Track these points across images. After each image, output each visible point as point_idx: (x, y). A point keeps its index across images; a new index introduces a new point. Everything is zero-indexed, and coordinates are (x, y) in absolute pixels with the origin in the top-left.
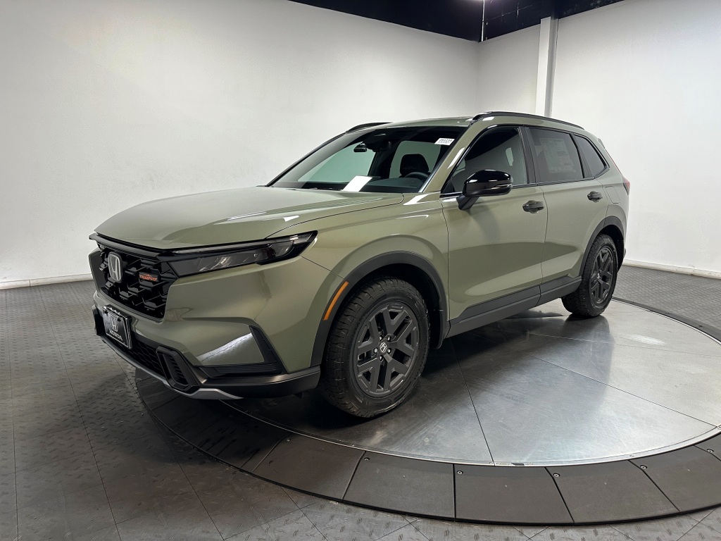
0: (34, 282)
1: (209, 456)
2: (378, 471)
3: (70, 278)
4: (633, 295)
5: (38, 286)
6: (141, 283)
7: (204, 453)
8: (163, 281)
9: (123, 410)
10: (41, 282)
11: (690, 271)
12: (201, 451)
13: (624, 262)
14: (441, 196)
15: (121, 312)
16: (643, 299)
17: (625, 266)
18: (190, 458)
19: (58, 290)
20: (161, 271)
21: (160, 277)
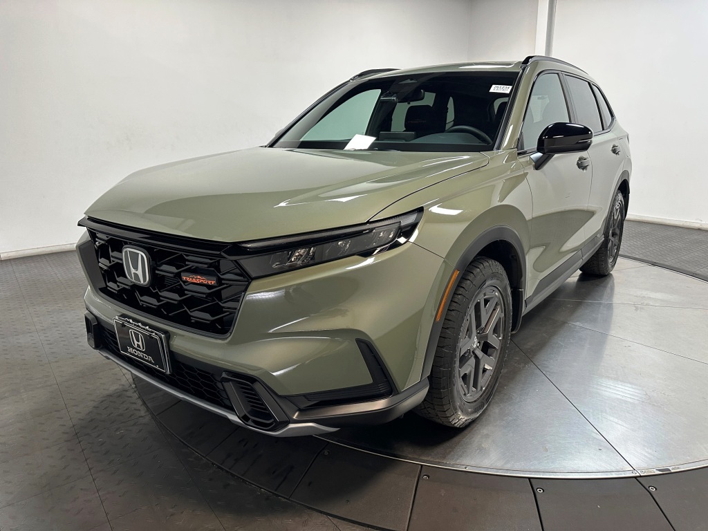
0: (5, 255)
1: (233, 475)
2: (443, 493)
3: (44, 249)
4: (648, 253)
5: (10, 260)
6: (185, 287)
7: (227, 472)
8: (224, 284)
9: (121, 415)
10: (13, 255)
11: (697, 226)
12: (222, 469)
13: (628, 217)
14: (519, 154)
15: (151, 326)
16: (660, 257)
17: (630, 221)
18: (211, 480)
19: (33, 264)
20: (219, 272)
21: (220, 281)
